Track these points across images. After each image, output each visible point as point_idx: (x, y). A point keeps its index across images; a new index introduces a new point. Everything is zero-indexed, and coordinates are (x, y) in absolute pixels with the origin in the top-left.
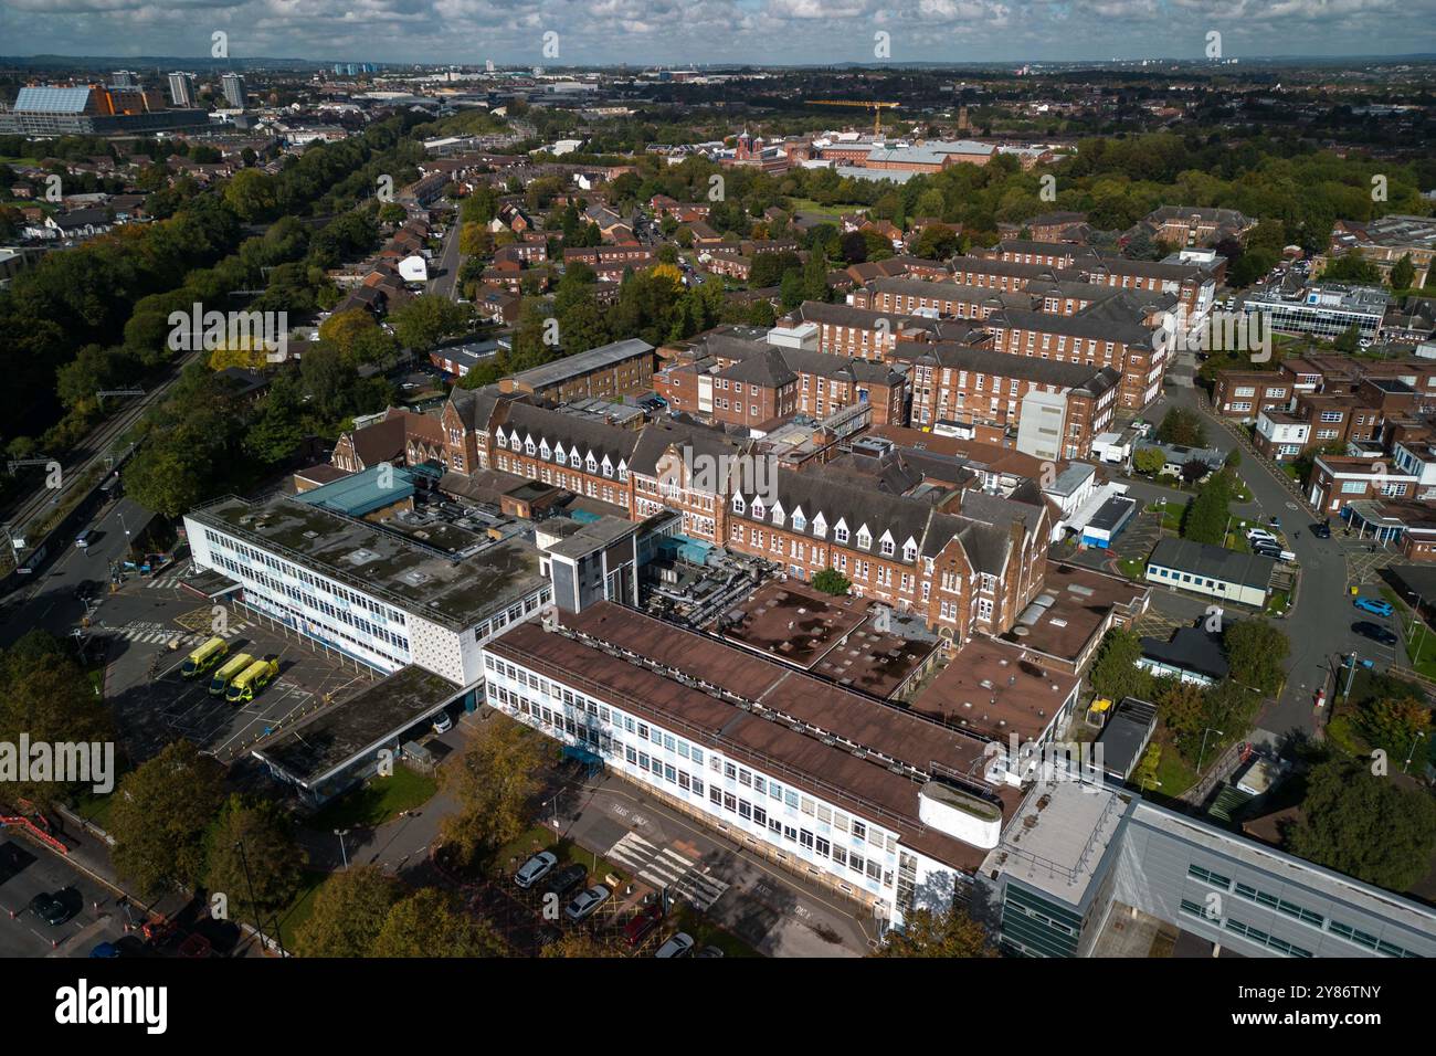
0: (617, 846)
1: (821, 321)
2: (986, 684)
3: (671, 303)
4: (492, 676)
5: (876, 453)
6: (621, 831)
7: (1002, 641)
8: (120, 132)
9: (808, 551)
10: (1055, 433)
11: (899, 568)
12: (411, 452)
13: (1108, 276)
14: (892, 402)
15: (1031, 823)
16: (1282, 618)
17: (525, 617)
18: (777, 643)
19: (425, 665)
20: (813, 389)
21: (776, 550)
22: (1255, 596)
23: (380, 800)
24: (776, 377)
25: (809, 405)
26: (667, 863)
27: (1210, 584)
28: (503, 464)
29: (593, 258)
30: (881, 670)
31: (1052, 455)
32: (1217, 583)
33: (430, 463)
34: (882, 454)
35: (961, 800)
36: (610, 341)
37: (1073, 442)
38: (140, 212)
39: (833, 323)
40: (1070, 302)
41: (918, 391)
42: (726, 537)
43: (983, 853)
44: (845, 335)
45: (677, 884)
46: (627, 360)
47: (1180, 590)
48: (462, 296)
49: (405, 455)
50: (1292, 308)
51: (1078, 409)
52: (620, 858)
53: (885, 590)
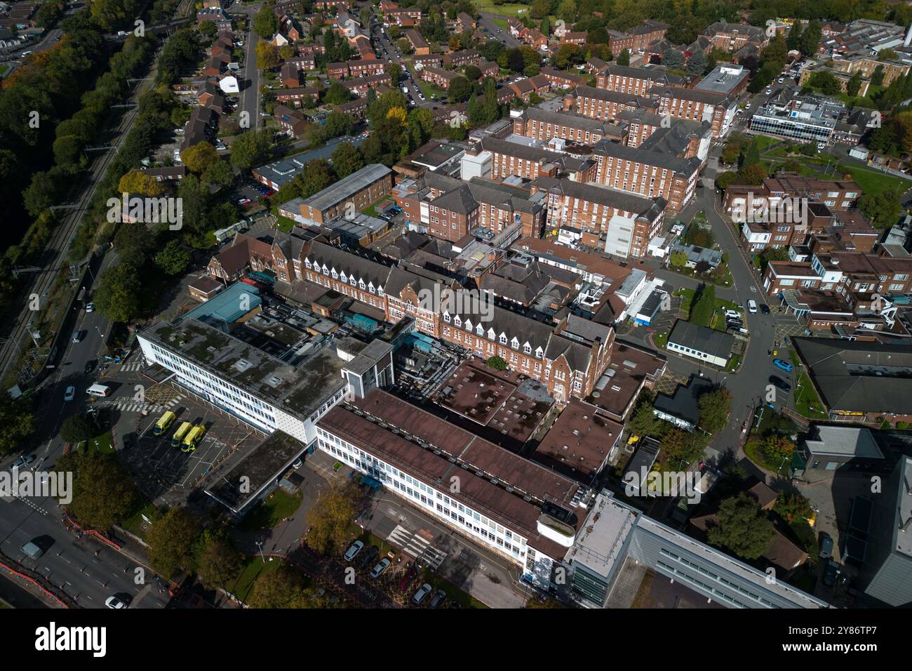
0: (392, 534)
1: (494, 151)
2: (576, 432)
3: (400, 133)
4: (321, 437)
5: (524, 266)
6: (393, 524)
7: (585, 402)
9: (485, 346)
10: (627, 242)
11: (534, 360)
12: (254, 263)
13: (672, 99)
14: (534, 222)
15: (590, 530)
16: (734, 373)
17: (336, 403)
18: (468, 409)
19: (285, 431)
20: (489, 213)
21: (468, 343)
22: (721, 362)
23: (272, 512)
24: (466, 207)
25: (486, 221)
26: (417, 543)
27: (699, 354)
28: (310, 277)
29: (346, 70)
30: (522, 423)
31: (625, 254)
32: (703, 354)
33: (266, 271)
34: (527, 266)
35: (556, 524)
36: (365, 165)
37: (637, 246)
39: (501, 153)
40: (646, 127)
41: (550, 208)
42: (440, 332)
43: (566, 549)
44: (508, 161)
45: (422, 555)
46: (376, 181)
47: (684, 356)
48: (265, 111)
49: (250, 264)
50: (781, 121)
51: (641, 229)
52: (394, 541)
53: (526, 369)
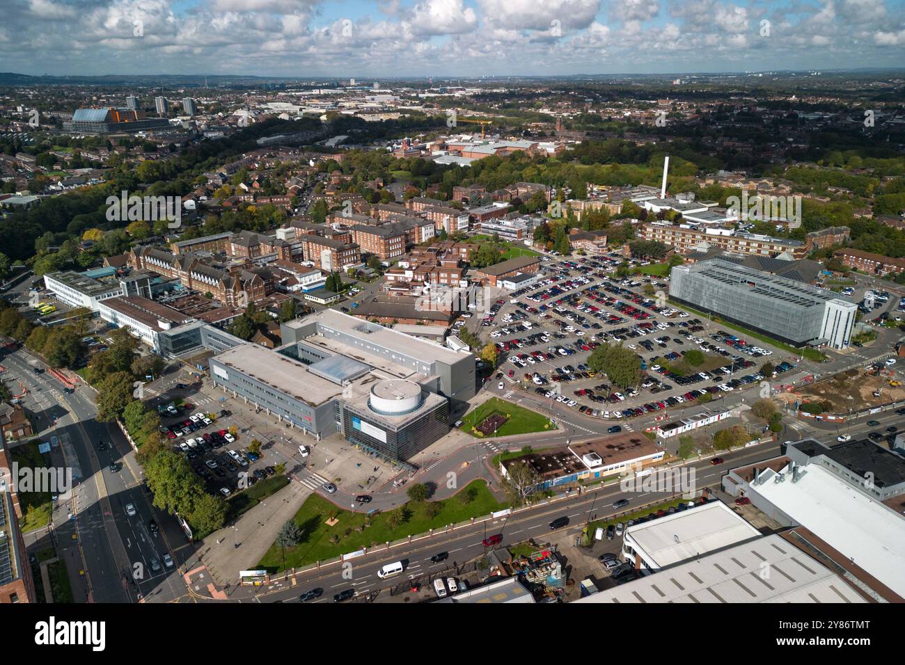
1: (295, 227)
4: (102, 310)
8: (120, 132)
9: (205, 287)
14: (284, 253)
17: (113, 297)
18: (177, 305)
21: (199, 287)
24: (250, 244)
36: (222, 232)
37: (335, 266)
38: (101, 178)
39: (299, 227)
41: (304, 250)
42: (191, 284)
44: (301, 232)
46: (222, 238)
47: (310, 301)
49: (126, 265)
51: (334, 255)
